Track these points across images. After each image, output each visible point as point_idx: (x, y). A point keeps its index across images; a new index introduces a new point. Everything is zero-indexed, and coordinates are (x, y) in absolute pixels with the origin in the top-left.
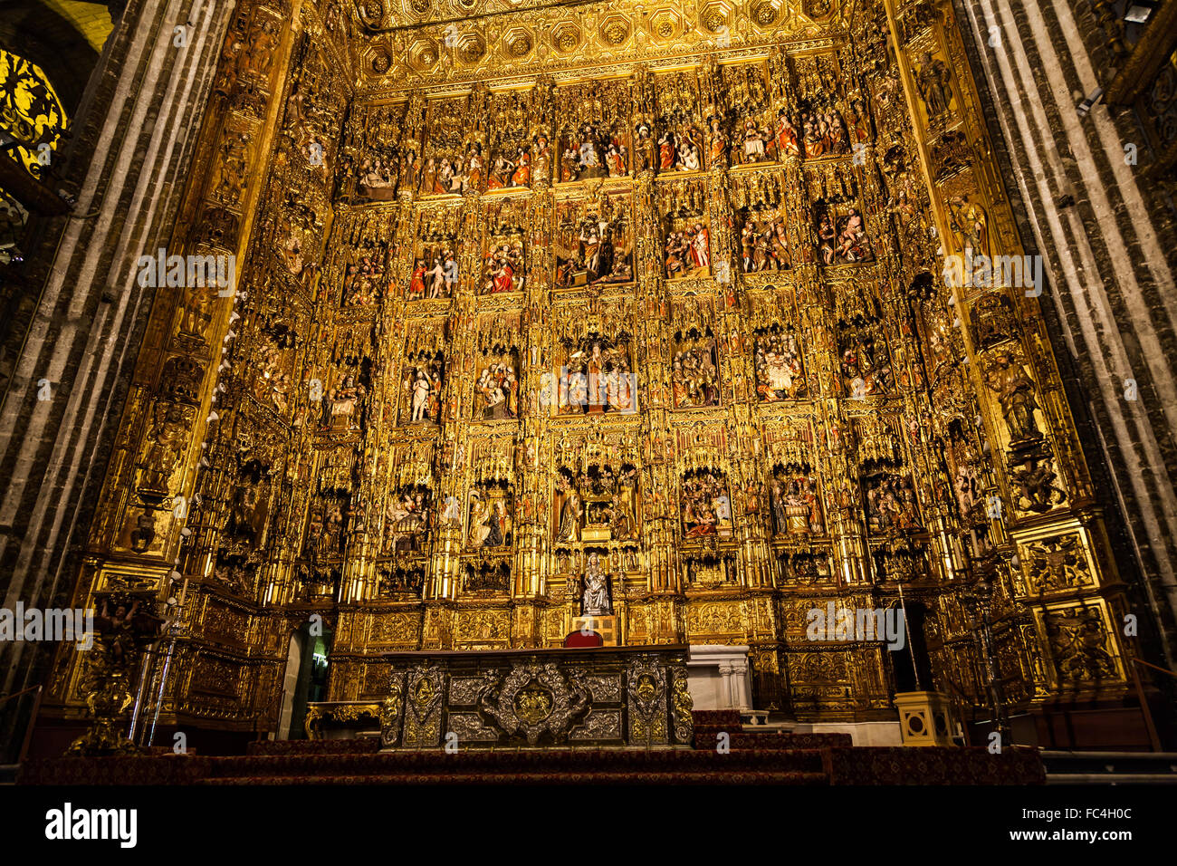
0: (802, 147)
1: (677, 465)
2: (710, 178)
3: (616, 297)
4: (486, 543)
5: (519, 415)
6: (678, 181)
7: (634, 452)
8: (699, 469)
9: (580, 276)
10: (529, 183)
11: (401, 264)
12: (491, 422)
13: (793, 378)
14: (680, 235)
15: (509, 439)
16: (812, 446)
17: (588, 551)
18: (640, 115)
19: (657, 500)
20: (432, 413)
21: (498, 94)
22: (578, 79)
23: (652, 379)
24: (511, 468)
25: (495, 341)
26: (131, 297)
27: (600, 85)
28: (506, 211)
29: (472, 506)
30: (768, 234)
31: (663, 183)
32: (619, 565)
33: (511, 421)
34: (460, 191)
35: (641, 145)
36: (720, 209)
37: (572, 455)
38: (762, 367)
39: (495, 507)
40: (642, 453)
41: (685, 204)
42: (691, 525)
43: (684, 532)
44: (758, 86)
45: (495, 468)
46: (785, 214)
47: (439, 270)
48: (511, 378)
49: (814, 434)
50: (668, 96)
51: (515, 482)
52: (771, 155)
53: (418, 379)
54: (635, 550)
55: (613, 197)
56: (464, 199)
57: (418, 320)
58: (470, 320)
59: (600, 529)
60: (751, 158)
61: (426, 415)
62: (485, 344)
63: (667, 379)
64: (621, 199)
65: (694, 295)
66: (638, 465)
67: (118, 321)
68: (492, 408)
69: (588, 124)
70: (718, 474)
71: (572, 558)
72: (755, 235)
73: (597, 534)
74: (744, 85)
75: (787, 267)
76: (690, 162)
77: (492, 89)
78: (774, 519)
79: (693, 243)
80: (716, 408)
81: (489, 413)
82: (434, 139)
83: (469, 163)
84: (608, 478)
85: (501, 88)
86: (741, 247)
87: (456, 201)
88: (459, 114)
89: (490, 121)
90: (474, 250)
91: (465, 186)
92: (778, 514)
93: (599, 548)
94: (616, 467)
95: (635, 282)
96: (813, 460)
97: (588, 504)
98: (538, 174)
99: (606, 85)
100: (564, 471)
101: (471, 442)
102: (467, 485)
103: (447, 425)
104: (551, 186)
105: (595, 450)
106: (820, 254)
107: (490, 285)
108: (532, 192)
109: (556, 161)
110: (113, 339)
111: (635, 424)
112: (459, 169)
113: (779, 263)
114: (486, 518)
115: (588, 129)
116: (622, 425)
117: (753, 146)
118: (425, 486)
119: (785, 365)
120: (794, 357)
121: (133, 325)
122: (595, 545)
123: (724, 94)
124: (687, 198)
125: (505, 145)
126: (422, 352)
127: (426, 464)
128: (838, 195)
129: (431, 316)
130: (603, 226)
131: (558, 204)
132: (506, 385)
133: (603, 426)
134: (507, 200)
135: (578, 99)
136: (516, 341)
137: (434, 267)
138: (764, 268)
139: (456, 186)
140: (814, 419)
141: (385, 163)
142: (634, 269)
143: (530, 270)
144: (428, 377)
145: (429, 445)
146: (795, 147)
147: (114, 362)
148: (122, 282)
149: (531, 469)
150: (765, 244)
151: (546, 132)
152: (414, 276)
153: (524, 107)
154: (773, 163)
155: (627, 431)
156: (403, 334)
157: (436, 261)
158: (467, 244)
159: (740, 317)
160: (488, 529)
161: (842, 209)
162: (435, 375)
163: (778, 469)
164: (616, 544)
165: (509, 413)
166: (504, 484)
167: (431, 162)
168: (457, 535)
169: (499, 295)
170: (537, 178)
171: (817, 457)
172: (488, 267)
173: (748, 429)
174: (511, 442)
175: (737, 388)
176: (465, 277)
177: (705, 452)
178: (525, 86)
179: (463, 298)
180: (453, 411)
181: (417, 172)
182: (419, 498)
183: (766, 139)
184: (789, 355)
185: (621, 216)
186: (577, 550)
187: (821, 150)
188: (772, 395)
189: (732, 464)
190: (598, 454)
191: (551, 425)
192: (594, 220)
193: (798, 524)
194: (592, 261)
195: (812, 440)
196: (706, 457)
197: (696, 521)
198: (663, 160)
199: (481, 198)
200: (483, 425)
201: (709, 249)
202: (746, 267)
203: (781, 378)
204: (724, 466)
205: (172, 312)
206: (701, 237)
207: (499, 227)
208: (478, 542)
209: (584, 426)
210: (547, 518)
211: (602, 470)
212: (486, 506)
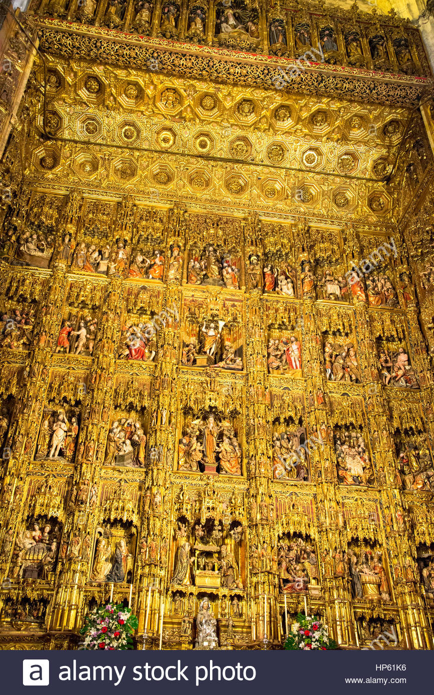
0: (367, 296)
1: (276, 527)
2: (302, 304)
3: (229, 380)
4: (109, 578)
5: (147, 466)
6: (278, 302)
7: (241, 511)
8: (295, 533)
9: (202, 360)
10: (163, 278)
11: (51, 321)
12: (121, 468)
13: (364, 468)
14: (277, 342)
15: (137, 484)
16: (379, 525)
17: (201, 596)
18: (253, 248)
19: (263, 555)
20: (69, 453)
21: (141, 207)
22: (205, 211)
23: (259, 452)
24: (136, 511)
25: (130, 399)
27: (220, 219)
28: (144, 296)
29: (98, 542)
30: (344, 354)
31: (267, 301)
32: (226, 611)
33: (139, 469)
34: (107, 273)
35: (253, 270)
36: (311, 329)
37: (189, 507)
38: (342, 455)
39: (118, 546)
40: (249, 513)
41: (285, 320)
42: (286, 581)
43: (280, 587)
44: (336, 247)
45: (123, 509)
46: (355, 342)
47: (83, 332)
48: (140, 432)
49: (381, 516)
50: (272, 239)
51: (139, 525)
52: (346, 297)
53: (58, 420)
54: (240, 598)
55: (229, 303)
56: (109, 280)
57: (62, 370)
58: (110, 378)
59: (212, 577)
60: (331, 296)
61: (61, 454)
62: (120, 401)
64: (234, 306)
65: (290, 390)
66: (245, 523)
68: (123, 456)
69: (212, 245)
70: (308, 538)
71: (185, 600)
72: (335, 353)
73: (209, 581)
74: (326, 245)
75: (357, 381)
76: (286, 289)
77: (137, 202)
78: (353, 585)
79: (288, 350)
80: (306, 483)
81: (120, 459)
82: (87, 228)
83: (117, 253)
84: (219, 530)
85: (143, 203)
86: (325, 360)
87: (103, 280)
88: (108, 214)
89: (134, 226)
90: (116, 321)
91: (112, 271)
92: (356, 580)
93: (212, 593)
94: (227, 522)
95: (245, 372)
96: (382, 538)
97: (197, 552)
98: (172, 274)
99: (225, 220)
100: (182, 519)
101: (101, 483)
102: (96, 522)
103: (84, 466)
104: (181, 285)
105: (211, 505)
106: (380, 376)
107: (127, 352)
108: (165, 286)
109: (185, 266)
111: (242, 487)
112: (107, 255)
113: (351, 377)
114: (108, 555)
115: (211, 249)
116: (232, 486)
117: (333, 288)
118: (57, 518)
119: (358, 457)
120: (364, 451)
122: (209, 591)
123: (312, 247)
124: (286, 315)
125: (141, 245)
126: (65, 398)
127: (59, 498)
128: (392, 336)
129: (74, 369)
130: (221, 324)
131: (185, 300)
132: (136, 438)
133: (216, 484)
134: (144, 288)
135: (203, 225)
136: (146, 403)
137: (79, 329)
138: (341, 379)
139: (103, 268)
140: (381, 504)
141: (42, 238)
142: (244, 362)
143: (162, 346)
144: (66, 420)
145: (63, 480)
146: (363, 295)
149: (157, 515)
150: (342, 361)
151: (181, 244)
152: (60, 333)
153: (161, 221)
154: (348, 303)
155: (236, 492)
156: (48, 380)
157: (82, 325)
158: (111, 316)
159: (326, 413)
160: (110, 566)
161: (393, 346)
162: (74, 420)
163: (354, 541)
164: (224, 591)
165: (137, 461)
166: (128, 525)
167: (83, 245)
168: (84, 568)
169: (135, 361)
170: (171, 277)
171: (384, 535)
172: (126, 338)
173: (334, 504)
174: (137, 488)
175: (326, 470)
176: (107, 342)
177: (299, 519)
178: (163, 207)
179: (105, 359)
180: (91, 454)
181: (72, 251)
182: (48, 529)
183: (342, 285)
184: (360, 449)
185: (235, 320)
186: (191, 594)
187: (380, 301)
188: (350, 480)
189: (319, 532)
190: (213, 509)
191: (173, 480)
192: (213, 317)
193: (371, 590)
194: (210, 349)
195: (379, 521)
196: (300, 523)
197: (290, 578)
198: (267, 284)
199: (124, 282)
200: (114, 469)
201: (300, 357)
202: (328, 376)
203: (355, 467)
204: (313, 533)
206: (294, 347)
207: (138, 308)
208: (101, 577)
209: (200, 483)
210: (168, 560)
211: (217, 523)
212: (108, 543)
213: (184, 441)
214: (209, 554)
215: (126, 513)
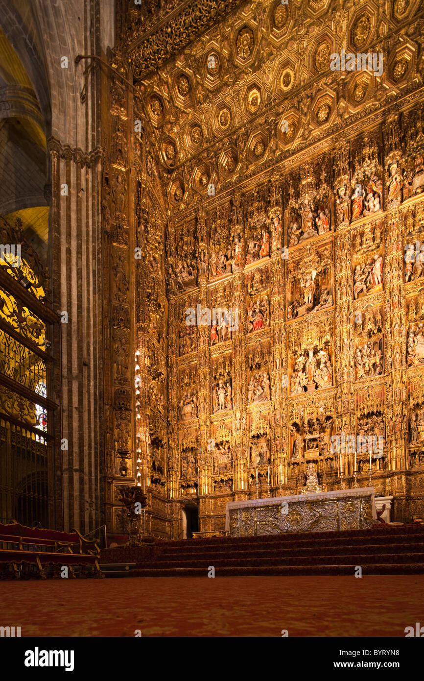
1: (356, 412)
3: (323, 319)
4: (259, 464)
5: (271, 399)
7: (332, 409)
8: (369, 413)
9: (302, 310)
10: (269, 254)
14: (364, 266)
15: (267, 412)
17: (308, 462)
18: (340, 179)
20: (229, 405)
22: (297, 163)
24: (268, 426)
25: (256, 360)
26: (94, 361)
29: (251, 448)
32: (323, 467)
34: (231, 270)
35: (340, 203)
36: (393, 238)
37: (299, 416)
39: (262, 447)
40: (337, 409)
45: (260, 428)
48: (266, 379)
51: (271, 433)
53: (220, 388)
54: (332, 459)
55: (321, 250)
59: (314, 452)
60: (418, 190)
61: (225, 406)
62: (251, 362)
63: (352, 364)
64: (326, 249)
65: (371, 306)
66: (334, 416)
67: (92, 374)
71: (300, 466)
73: (313, 454)
76: (373, 207)
78: (410, 434)
79: (373, 270)
80: (381, 376)
83: (234, 250)
84: (318, 425)
86: (405, 264)
91: (234, 266)
92: (413, 431)
94: (323, 419)
95: (334, 306)
97: (307, 440)
98: (274, 246)
100: (295, 425)
102: (248, 438)
104: (283, 252)
105: (311, 411)
108: (271, 259)
110: (92, 383)
111: (333, 393)
112: (229, 255)
114: (257, 453)
116: (325, 395)
117: (420, 180)
121: (98, 375)
124: (370, 236)
125: (253, 232)
131: (287, 265)
132: (263, 384)
133: (315, 397)
138: (420, 276)
139: (228, 268)
142: (334, 297)
143: (273, 312)
144: (224, 387)
147: (95, 394)
148: (89, 354)
152: (212, 331)
155: (328, 398)
160: (259, 458)
164: (322, 457)
165: (266, 399)
166: (265, 435)
168: (245, 462)
169: (257, 332)
170: (274, 249)
173: (400, 385)
174: (267, 414)
179: (238, 338)
182: (226, 447)
185: (326, 263)
186: (303, 463)
188: (417, 362)
190: (312, 413)
191: (288, 401)
192: (309, 269)
194: (309, 298)
198: (355, 211)
199: (243, 272)
201: (382, 271)
202: (407, 279)
205: (112, 367)
206: (377, 264)
208: (255, 464)
209: (305, 399)
210: (287, 449)
211: (315, 421)
212: (257, 448)
213: (294, 375)
214: (314, 440)
215: (262, 429)
